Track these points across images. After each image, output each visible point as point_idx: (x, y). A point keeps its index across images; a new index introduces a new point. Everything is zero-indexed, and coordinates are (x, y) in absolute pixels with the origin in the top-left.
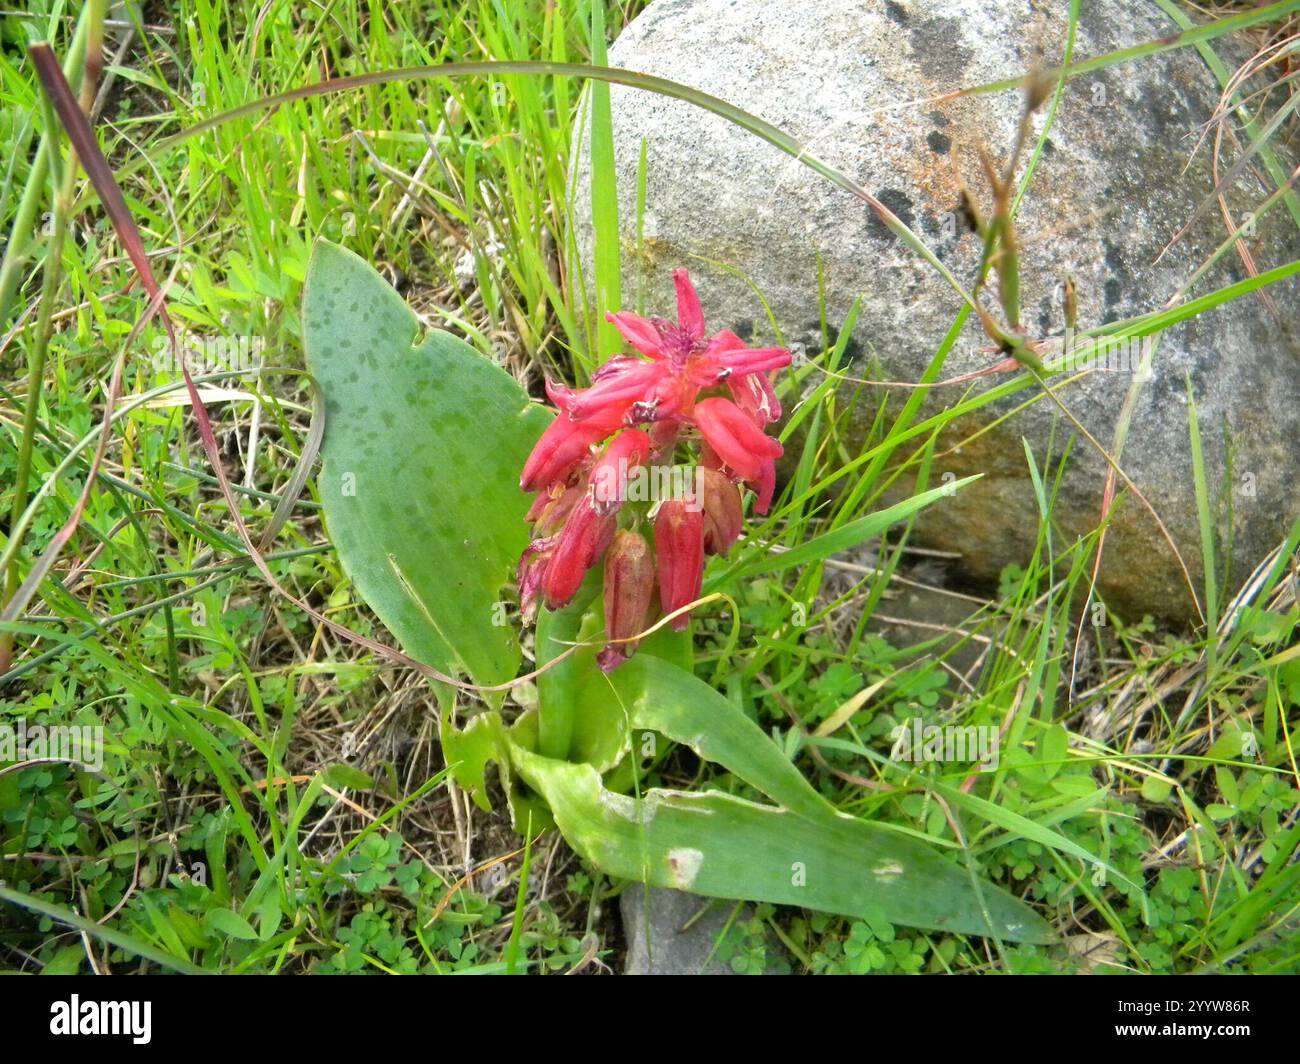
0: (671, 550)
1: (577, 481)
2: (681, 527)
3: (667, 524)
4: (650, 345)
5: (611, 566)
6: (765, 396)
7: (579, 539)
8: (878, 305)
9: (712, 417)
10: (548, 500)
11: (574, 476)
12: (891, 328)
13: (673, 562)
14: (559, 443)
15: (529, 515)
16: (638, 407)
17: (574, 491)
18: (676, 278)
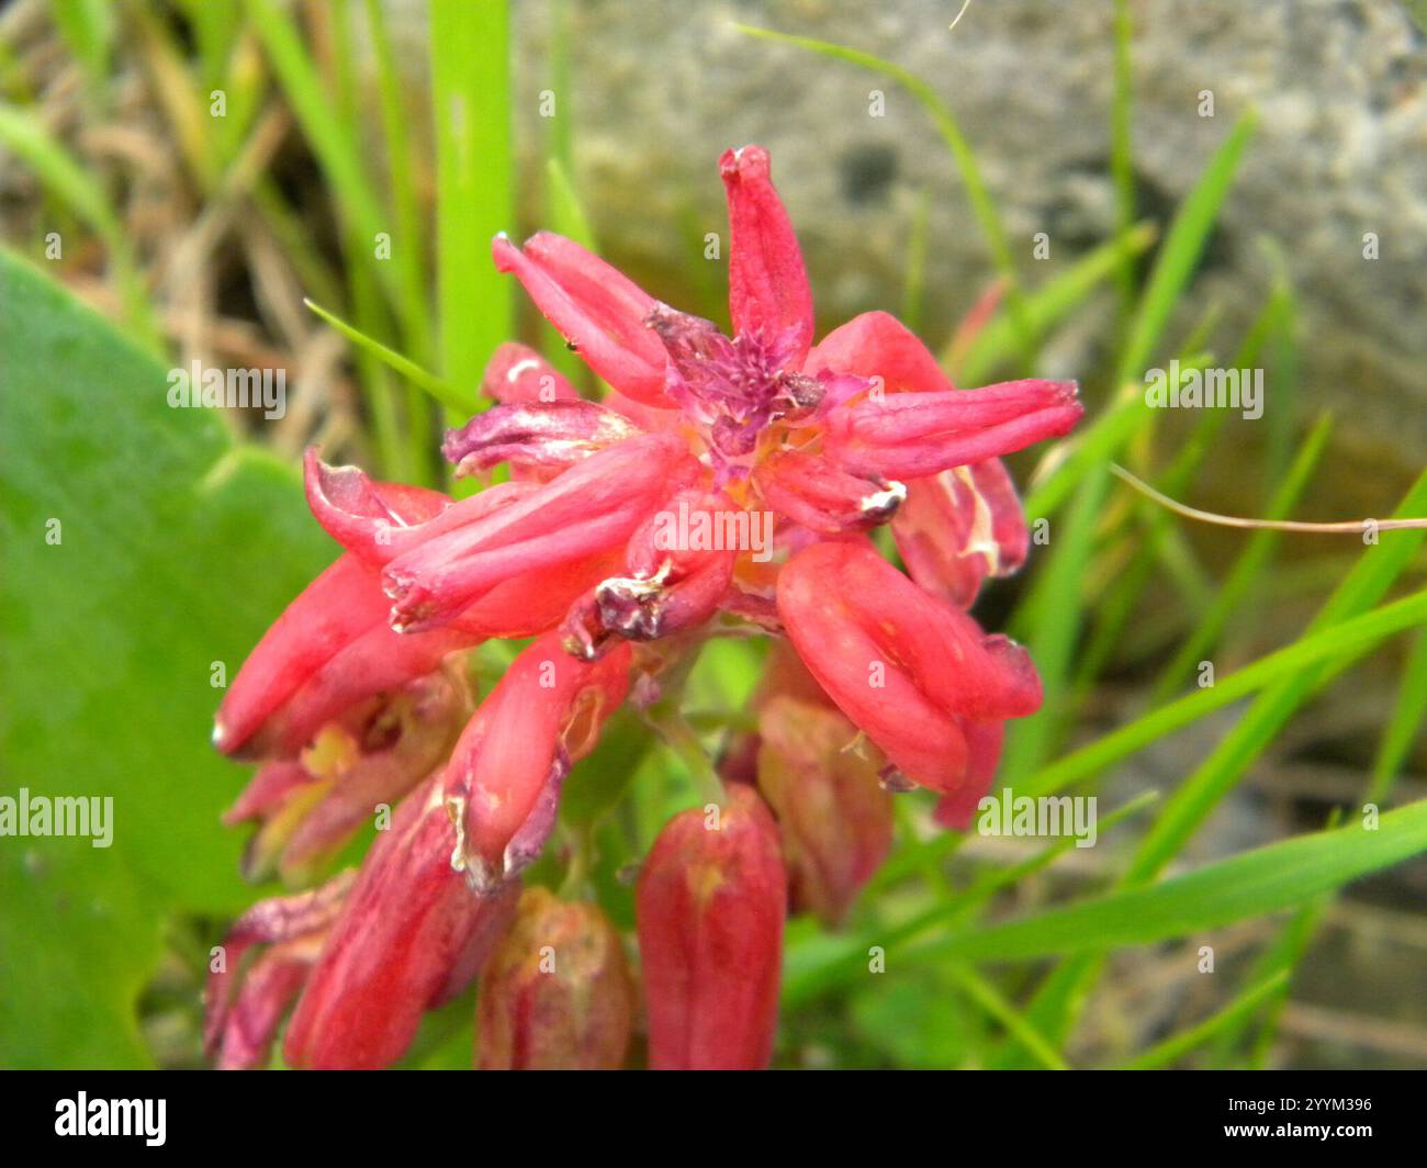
0: (687, 955)
1: (393, 735)
2: (721, 898)
3: (678, 889)
4: (638, 367)
5: (503, 1005)
6: (984, 510)
7: (404, 938)
8: (1290, 113)
9: (832, 611)
10: (302, 777)
11: (386, 721)
12: (1328, 182)
13: (691, 990)
14: (342, 637)
15: (241, 805)
16: (609, 598)
17: (386, 763)
18: (733, 180)
